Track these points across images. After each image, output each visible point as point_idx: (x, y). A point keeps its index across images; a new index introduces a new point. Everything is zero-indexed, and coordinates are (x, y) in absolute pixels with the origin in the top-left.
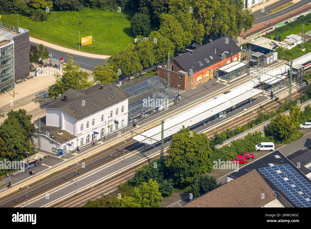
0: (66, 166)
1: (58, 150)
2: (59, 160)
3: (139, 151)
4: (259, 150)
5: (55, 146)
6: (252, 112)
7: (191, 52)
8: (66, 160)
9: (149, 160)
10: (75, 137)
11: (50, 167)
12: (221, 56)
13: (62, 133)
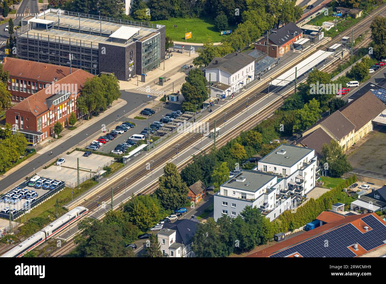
0: (230, 104)
1: (221, 95)
2: (225, 102)
3: (273, 92)
4: (349, 87)
5: (218, 93)
6: (328, 67)
7: (275, 33)
8: (229, 101)
9: (283, 97)
10: (230, 86)
11: (222, 106)
12: (293, 35)
13: (221, 85)
